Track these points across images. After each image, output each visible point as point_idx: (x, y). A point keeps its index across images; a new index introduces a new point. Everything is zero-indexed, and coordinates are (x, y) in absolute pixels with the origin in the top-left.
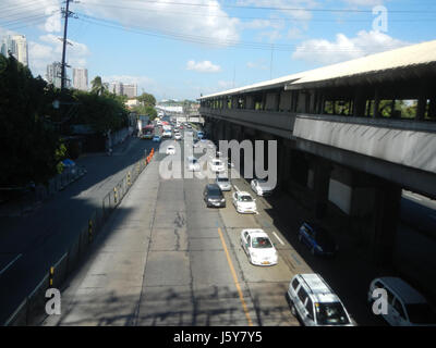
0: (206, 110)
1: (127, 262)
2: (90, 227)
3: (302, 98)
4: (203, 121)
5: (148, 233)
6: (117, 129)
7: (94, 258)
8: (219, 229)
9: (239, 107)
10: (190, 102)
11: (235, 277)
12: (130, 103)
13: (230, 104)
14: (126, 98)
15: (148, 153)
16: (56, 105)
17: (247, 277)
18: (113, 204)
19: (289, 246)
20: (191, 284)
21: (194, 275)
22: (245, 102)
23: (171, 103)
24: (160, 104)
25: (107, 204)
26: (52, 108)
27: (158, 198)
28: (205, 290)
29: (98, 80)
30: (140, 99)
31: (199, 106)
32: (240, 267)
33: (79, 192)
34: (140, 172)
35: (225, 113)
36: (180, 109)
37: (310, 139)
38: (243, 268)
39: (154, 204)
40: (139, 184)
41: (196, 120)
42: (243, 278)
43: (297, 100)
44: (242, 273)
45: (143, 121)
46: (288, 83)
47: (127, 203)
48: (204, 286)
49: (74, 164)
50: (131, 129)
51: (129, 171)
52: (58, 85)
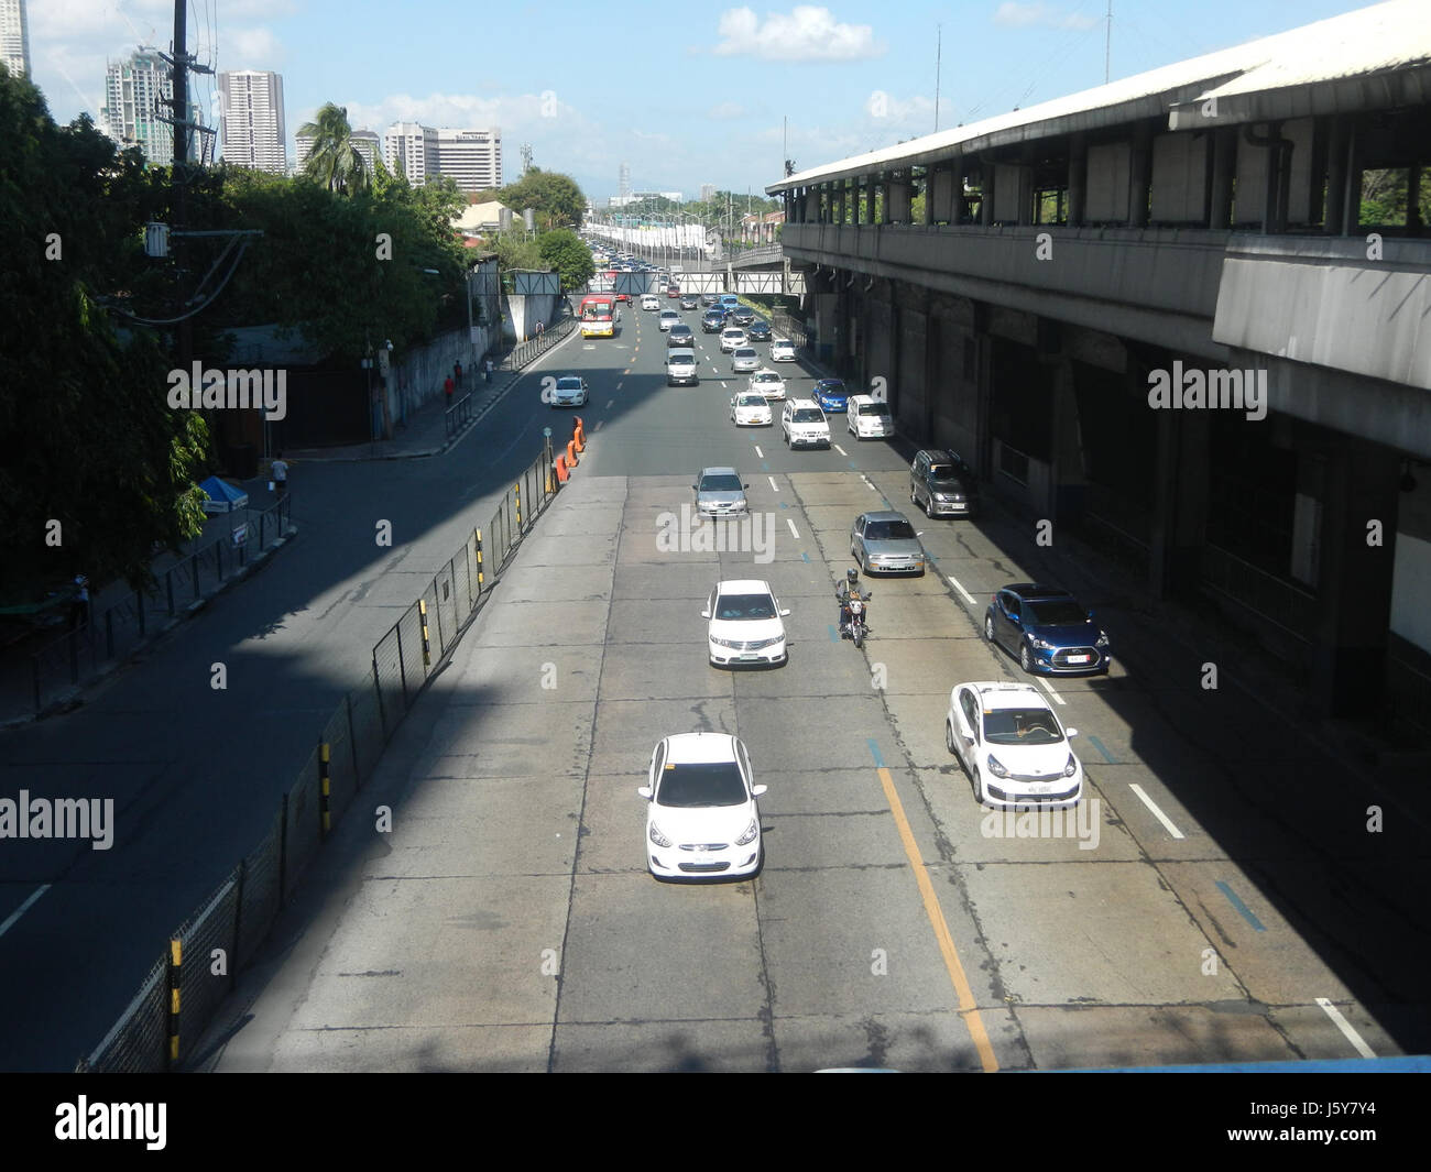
0: (813, 236)
1: (486, 922)
2: (323, 769)
3: (1253, 166)
4: (798, 286)
5: (569, 794)
6: (417, 340)
7: (346, 903)
8: (885, 775)
9: (963, 216)
10: (742, 203)
11: (963, 985)
12: (476, 219)
13: (920, 202)
14: (450, 195)
15: (560, 443)
16: (156, 239)
17: (1014, 982)
18: (416, 670)
19: (1206, 844)
20: (766, 1015)
21: (777, 974)
22: (990, 191)
23: (654, 209)
24: (604, 215)
25: (390, 673)
26: (141, 257)
27: (609, 641)
28: (827, 1043)
29: (333, 122)
30: (514, 199)
31: (777, 219)
32: (981, 940)
33: (270, 621)
34: (526, 530)
35: (898, 247)
36: (693, 235)
37: (1291, 350)
38: (994, 945)
39: (592, 667)
40: (526, 581)
41: (770, 284)
42: (998, 990)
43: (1231, 171)
44: (991, 965)
45: (529, 297)
46: (1186, 95)
47: (475, 665)
48: (824, 1026)
49: (241, 500)
50: (479, 336)
51: (480, 520)
52: (159, 152)
